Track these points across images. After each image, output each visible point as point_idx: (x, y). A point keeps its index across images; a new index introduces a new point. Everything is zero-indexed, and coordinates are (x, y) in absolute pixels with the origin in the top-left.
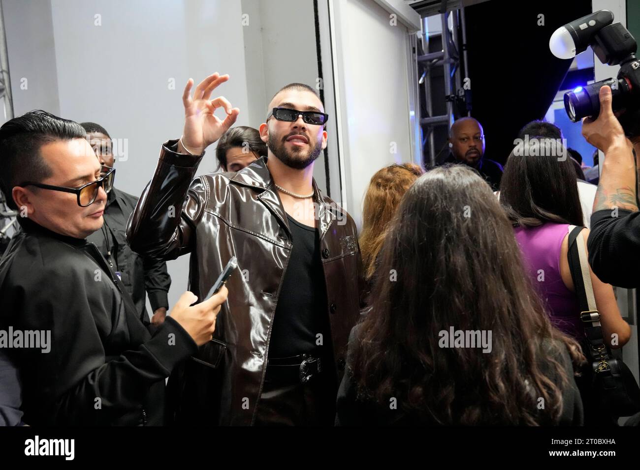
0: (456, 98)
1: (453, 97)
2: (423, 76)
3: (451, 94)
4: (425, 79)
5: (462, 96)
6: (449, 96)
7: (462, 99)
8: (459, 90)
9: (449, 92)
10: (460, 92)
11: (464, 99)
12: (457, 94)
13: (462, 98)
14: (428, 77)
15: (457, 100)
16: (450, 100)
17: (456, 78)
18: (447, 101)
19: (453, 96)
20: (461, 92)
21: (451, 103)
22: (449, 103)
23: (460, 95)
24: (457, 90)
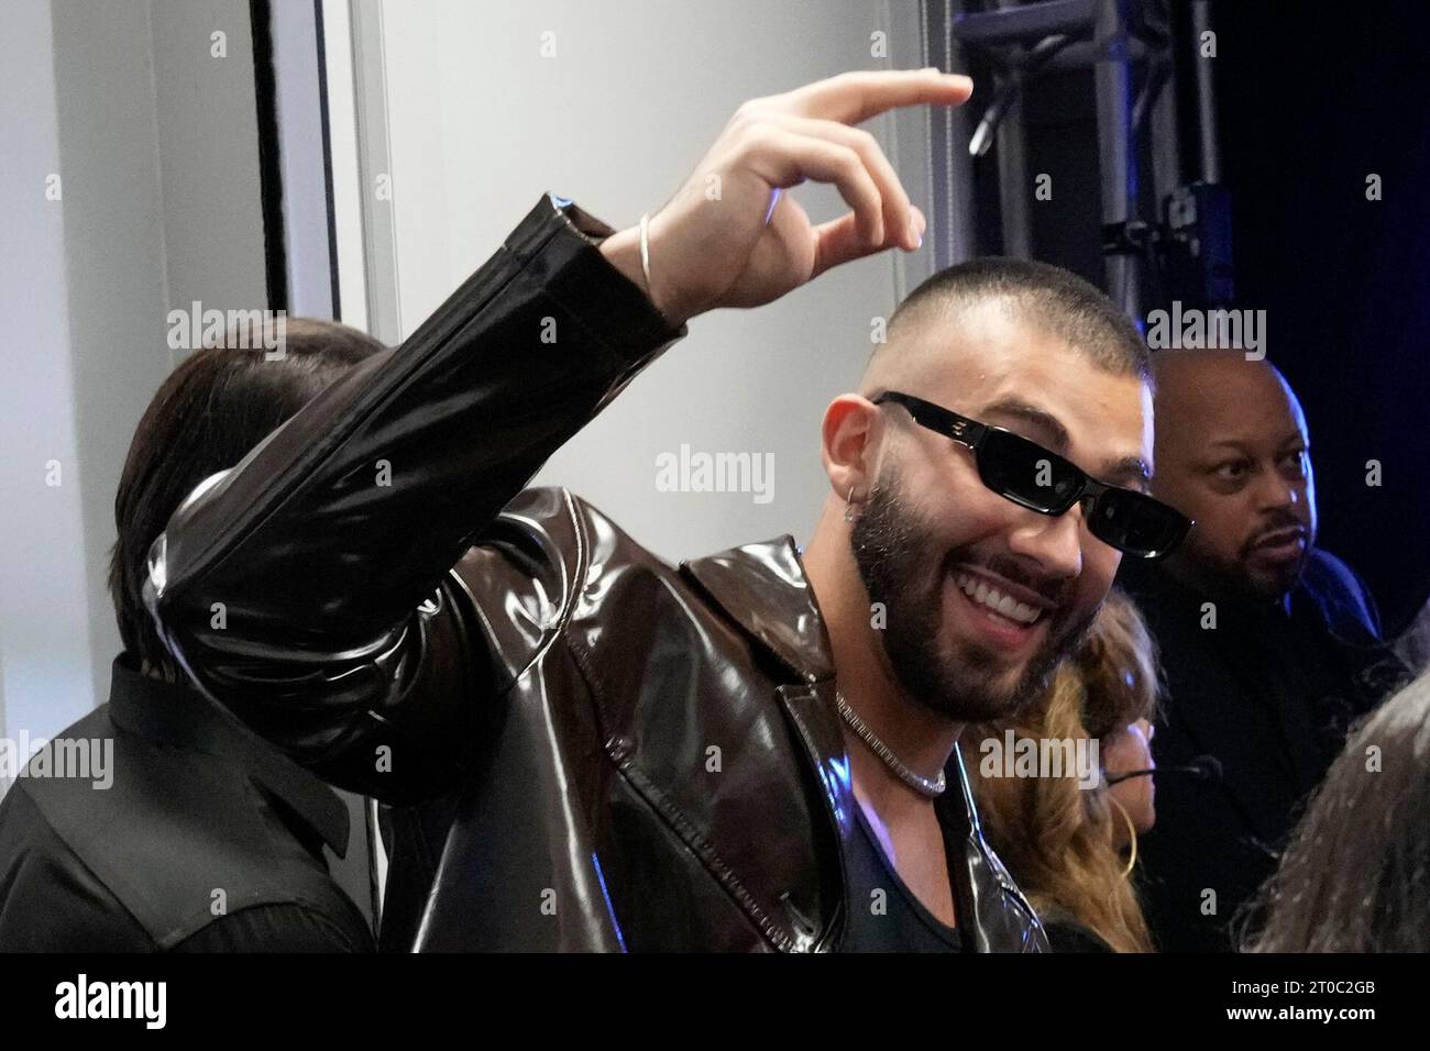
0: (1155, 236)
1: (1138, 233)
2: (990, 115)
3: (1129, 219)
4: (1001, 132)
5: (1185, 229)
6: (1122, 225)
7: (1187, 245)
8: (1169, 199)
9: (1118, 206)
10: (1175, 206)
11: (1195, 244)
12: (1160, 219)
13: (1183, 238)
14: (1015, 118)
15: (1161, 247)
16: (1125, 249)
17: (1155, 130)
18: (1111, 252)
19: (1141, 225)
20: (1182, 210)
21: (1131, 261)
22: (1121, 260)
23: (1176, 223)
24: (1160, 196)
